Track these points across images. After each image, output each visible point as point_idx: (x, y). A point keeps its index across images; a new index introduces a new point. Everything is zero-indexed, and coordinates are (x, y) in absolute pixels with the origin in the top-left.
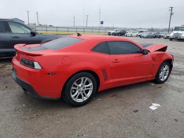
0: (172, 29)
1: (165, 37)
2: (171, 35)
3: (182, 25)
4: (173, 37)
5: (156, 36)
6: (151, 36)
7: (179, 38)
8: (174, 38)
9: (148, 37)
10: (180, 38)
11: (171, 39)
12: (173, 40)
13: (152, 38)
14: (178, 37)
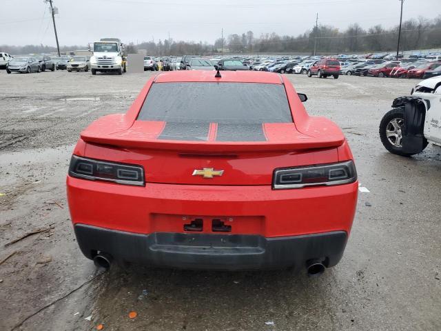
0: (89, 48)
1: (69, 66)
2: (94, 61)
3: (101, 40)
4: (99, 67)
5: (44, 65)
6: (35, 67)
7: (110, 68)
8: (101, 68)
9: (29, 70)
10: (112, 67)
11: (94, 71)
12: (97, 72)
13: (38, 72)
14: (107, 67)
